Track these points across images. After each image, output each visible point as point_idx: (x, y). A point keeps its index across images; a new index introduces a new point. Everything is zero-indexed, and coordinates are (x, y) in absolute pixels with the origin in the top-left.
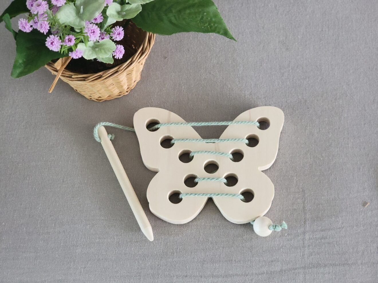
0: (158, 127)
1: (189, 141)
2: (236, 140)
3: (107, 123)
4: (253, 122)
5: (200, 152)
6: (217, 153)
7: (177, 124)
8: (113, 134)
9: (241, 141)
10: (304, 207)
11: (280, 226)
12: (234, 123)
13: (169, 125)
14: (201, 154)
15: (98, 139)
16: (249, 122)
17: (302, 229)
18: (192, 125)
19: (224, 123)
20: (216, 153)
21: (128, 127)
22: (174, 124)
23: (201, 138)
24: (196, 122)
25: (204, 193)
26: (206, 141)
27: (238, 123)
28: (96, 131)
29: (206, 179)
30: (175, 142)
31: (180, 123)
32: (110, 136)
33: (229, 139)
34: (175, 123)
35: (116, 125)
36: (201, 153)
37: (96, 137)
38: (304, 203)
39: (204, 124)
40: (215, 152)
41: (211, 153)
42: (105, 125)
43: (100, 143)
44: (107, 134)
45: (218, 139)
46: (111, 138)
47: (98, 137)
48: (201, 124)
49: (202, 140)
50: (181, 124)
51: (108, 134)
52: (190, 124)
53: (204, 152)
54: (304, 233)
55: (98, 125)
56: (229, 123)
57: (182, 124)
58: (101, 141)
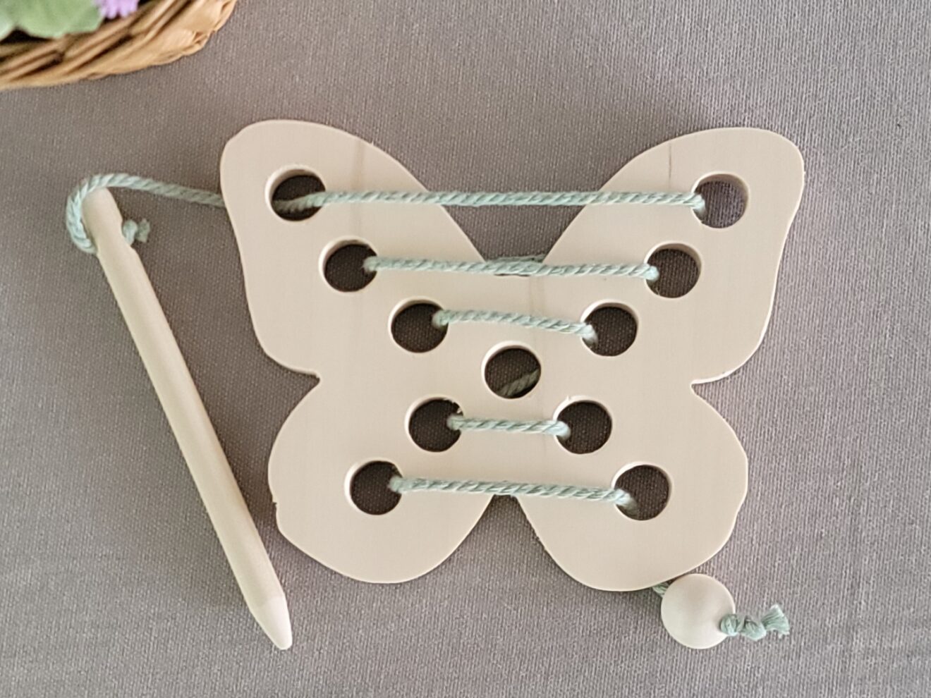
0: (317, 205)
1: (429, 270)
2: (613, 271)
3: (121, 176)
4: (680, 196)
5: (472, 317)
6: (536, 323)
7: (388, 199)
8: (144, 221)
9: (630, 274)
10: (854, 530)
11: (762, 626)
12: (607, 201)
13: (357, 200)
14: (474, 322)
15: (84, 245)
16: (665, 197)
17: (842, 616)
18: (444, 203)
19: (567, 199)
20: (531, 320)
21: (202, 192)
22: (378, 198)
23: (481, 258)
24: (462, 190)
25: (482, 480)
26: (494, 267)
27: (621, 198)
28: (75, 212)
29: (492, 424)
30: (379, 270)
31: (401, 195)
32: (133, 228)
33: (582, 267)
34: (382, 194)
35: (156, 185)
36: (474, 319)
37: (76, 237)
38: (855, 514)
39: (491, 200)
40: (527, 319)
41: (514, 320)
42: (112, 185)
43: (94, 256)
44: (119, 219)
45: (540, 265)
46: (137, 235)
47: (84, 236)
48: (478, 200)
49: (484, 264)
50: (405, 196)
51: (126, 217)
52: (437, 198)
53: (487, 316)
54: (849, 630)
55: (85, 189)
56: (589, 200)
57: (409, 200)
58: (96, 249)
